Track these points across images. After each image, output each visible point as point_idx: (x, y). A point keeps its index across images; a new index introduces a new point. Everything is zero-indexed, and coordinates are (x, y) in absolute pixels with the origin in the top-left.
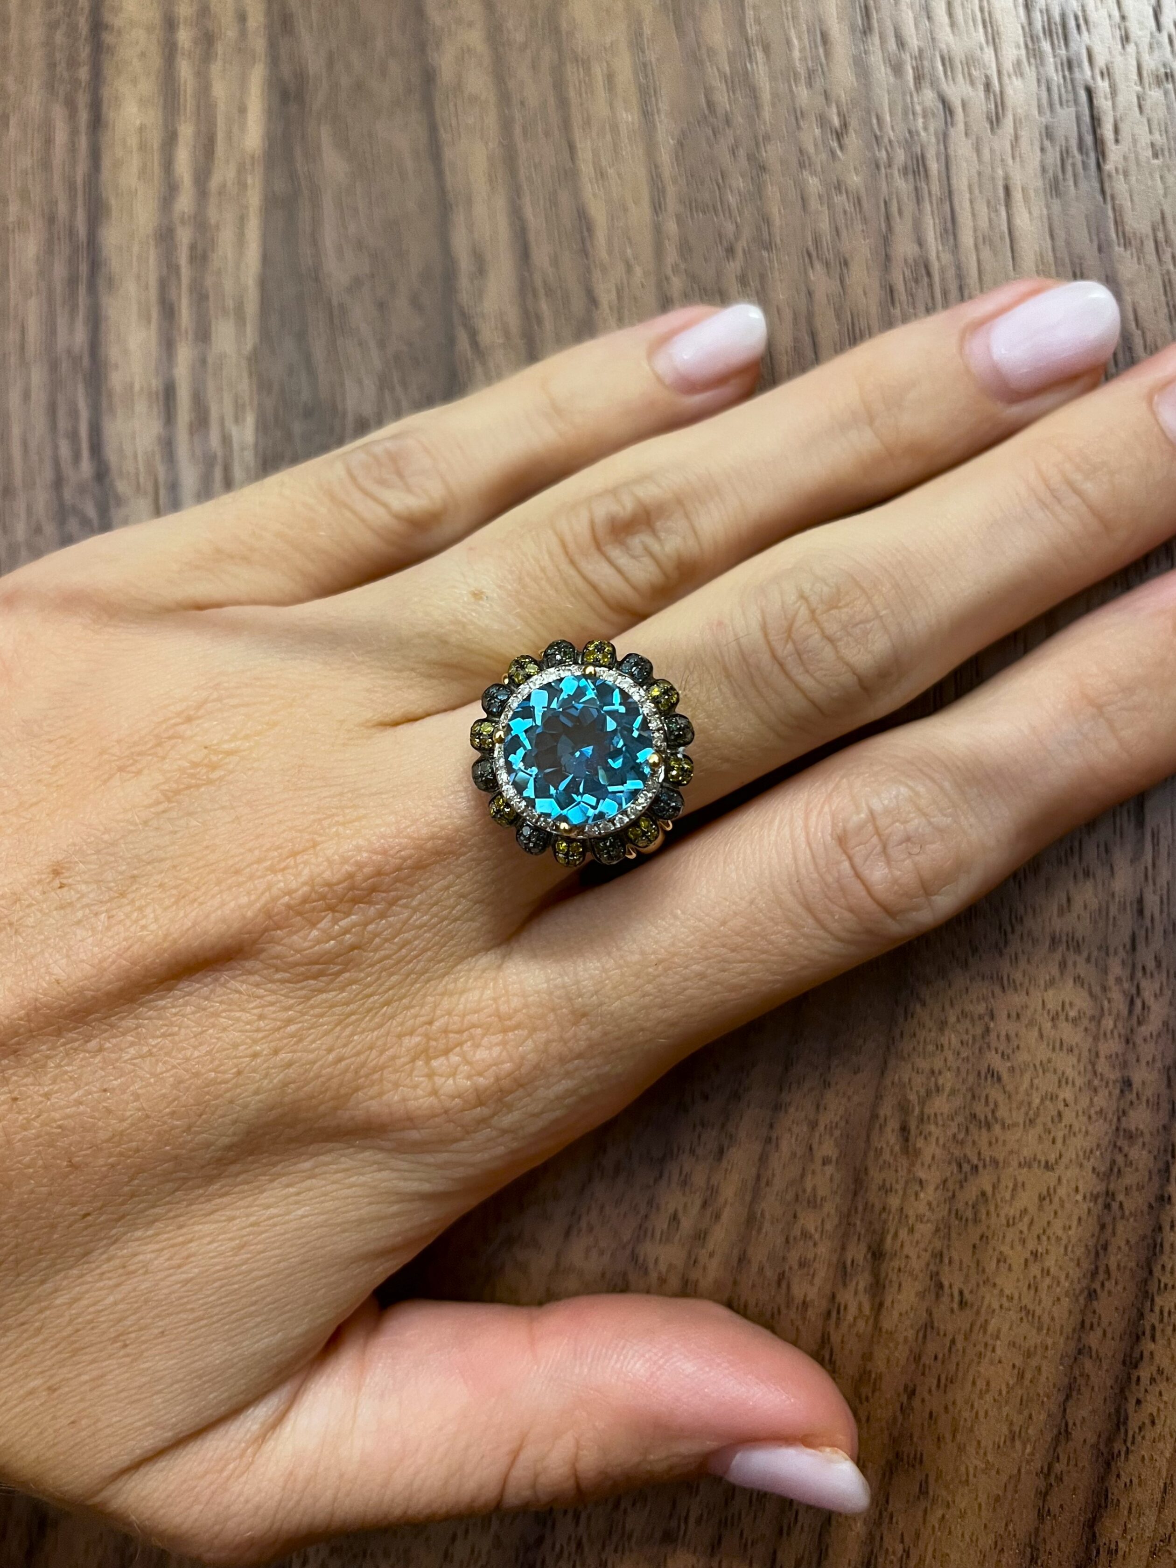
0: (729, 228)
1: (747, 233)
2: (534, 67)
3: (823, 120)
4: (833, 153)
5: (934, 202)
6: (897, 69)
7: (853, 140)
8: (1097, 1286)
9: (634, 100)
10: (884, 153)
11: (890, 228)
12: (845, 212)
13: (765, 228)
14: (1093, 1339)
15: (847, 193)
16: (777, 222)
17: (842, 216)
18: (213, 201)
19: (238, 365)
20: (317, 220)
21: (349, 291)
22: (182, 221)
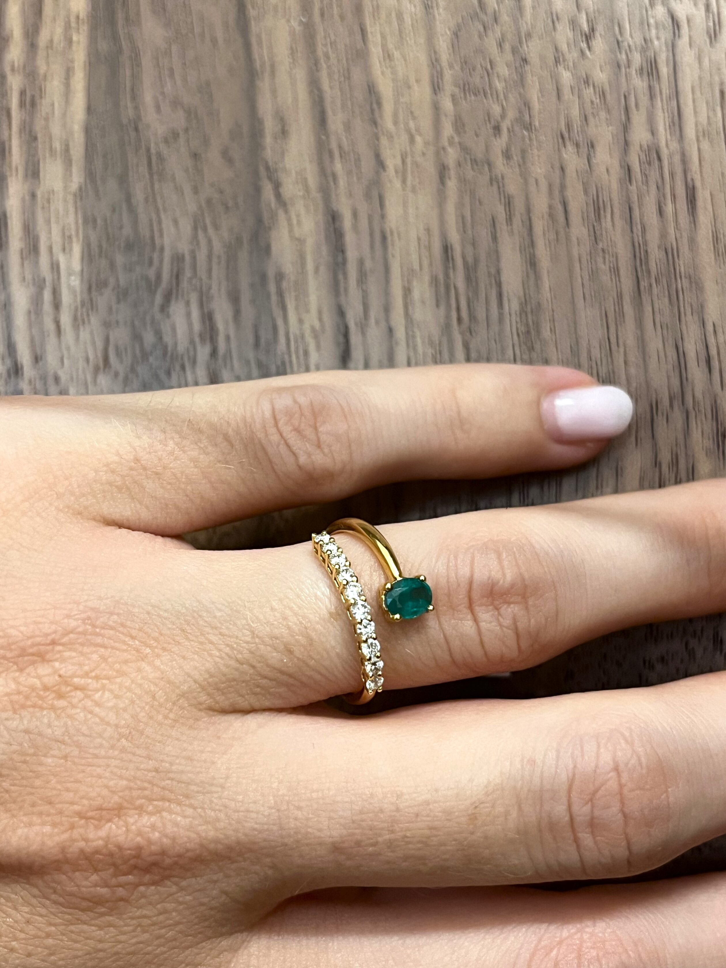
0: (496, 109)
1: (511, 114)
3: (574, 23)
4: (582, 53)
5: (665, 101)
7: (599, 43)
10: (624, 56)
11: (628, 118)
12: (592, 102)
13: (526, 111)
15: (594, 86)
17: (590, 104)
18: (41, 54)
19: (65, 201)
20: (136, 77)
21: (166, 141)
22: (13, 70)
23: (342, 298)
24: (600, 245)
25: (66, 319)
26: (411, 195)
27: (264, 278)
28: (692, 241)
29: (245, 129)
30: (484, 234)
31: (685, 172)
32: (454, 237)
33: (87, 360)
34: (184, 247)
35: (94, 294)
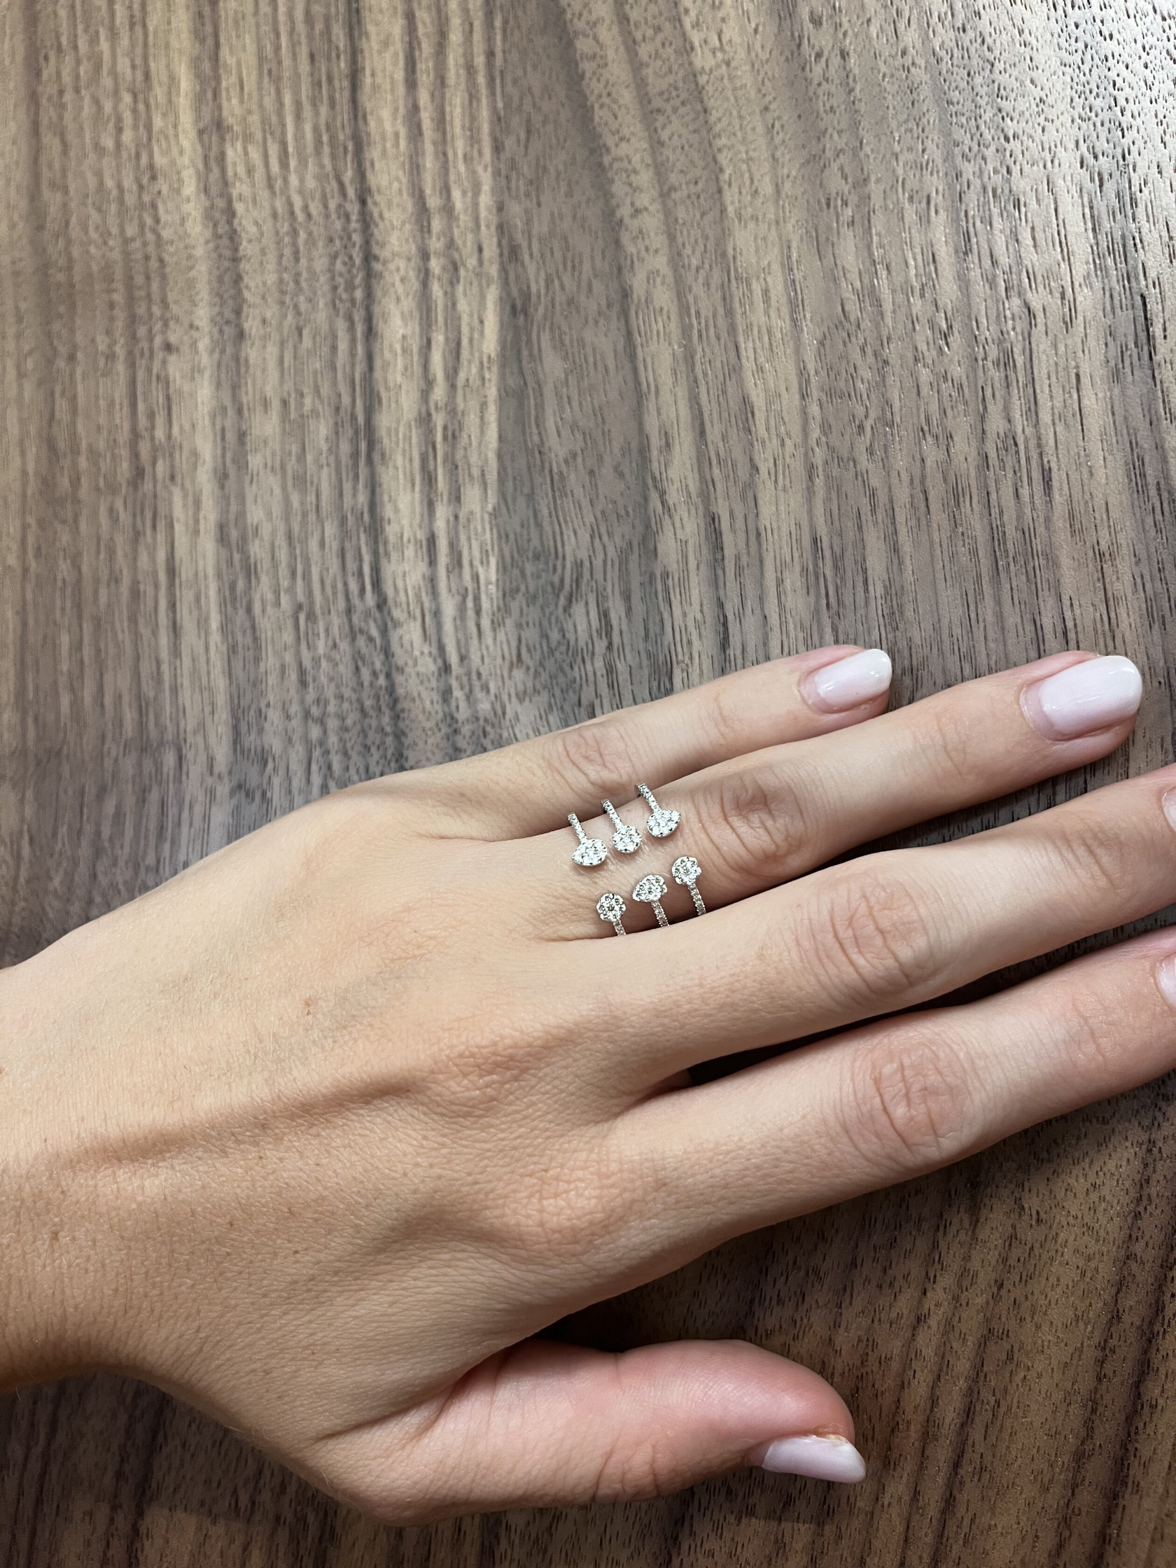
0: (860, 411)
1: (874, 413)
2: (707, 284)
3: (932, 324)
4: (941, 349)
5: (1021, 390)
6: (992, 283)
7: (956, 339)
8: (1141, 1209)
9: (785, 311)
10: (981, 350)
11: (985, 408)
12: (950, 396)
13: (887, 409)
14: (1138, 1248)
15: (952, 381)
16: (897, 405)
17: (948, 397)
18: (460, 392)
19: (482, 519)
20: (540, 406)
21: (566, 461)
22: (437, 408)
23: (721, 592)
24: (960, 530)
25: (486, 623)
26: (781, 494)
27: (652, 576)
28: (1048, 520)
29: (634, 445)
30: (850, 525)
31: (1041, 455)
32: (822, 530)
33: (503, 657)
34: (583, 554)
35: (508, 598)
